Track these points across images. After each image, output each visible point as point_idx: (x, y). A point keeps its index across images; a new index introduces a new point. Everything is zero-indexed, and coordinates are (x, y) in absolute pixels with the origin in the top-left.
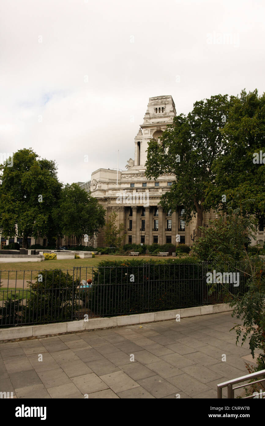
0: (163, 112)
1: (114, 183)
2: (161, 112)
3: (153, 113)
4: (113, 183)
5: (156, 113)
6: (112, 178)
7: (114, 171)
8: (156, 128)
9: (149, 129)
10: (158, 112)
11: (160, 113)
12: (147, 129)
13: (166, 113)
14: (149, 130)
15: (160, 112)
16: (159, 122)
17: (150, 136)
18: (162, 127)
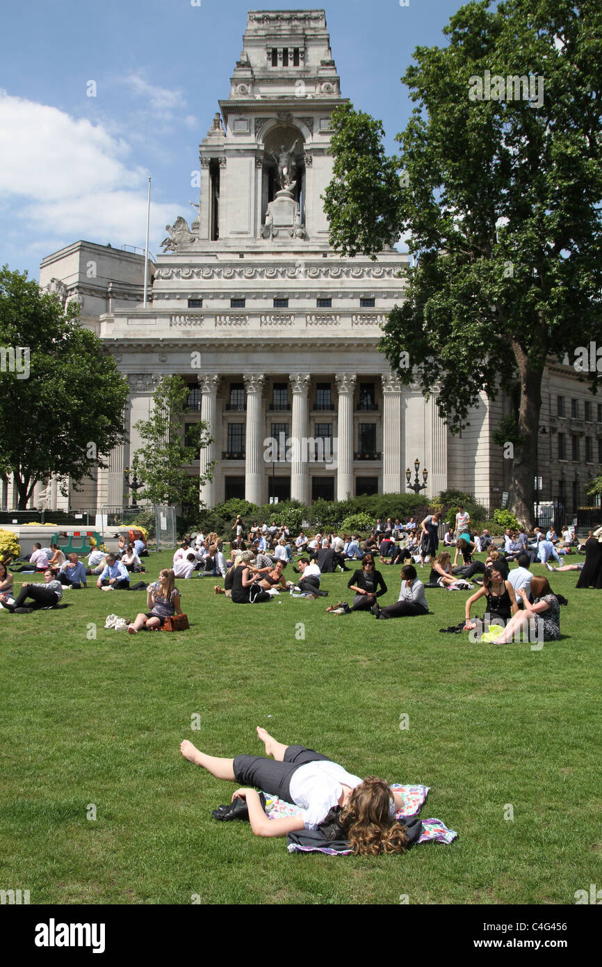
0: (296, 64)
1: (130, 295)
2: (291, 63)
3: (262, 65)
4: (126, 296)
5: (275, 64)
6: (121, 278)
7: (126, 255)
8: (274, 115)
9: (252, 117)
10: (280, 63)
11: (285, 68)
12: (243, 116)
13: (308, 67)
14: (250, 121)
15: (285, 64)
16: (284, 97)
17: (254, 142)
18: (295, 115)
